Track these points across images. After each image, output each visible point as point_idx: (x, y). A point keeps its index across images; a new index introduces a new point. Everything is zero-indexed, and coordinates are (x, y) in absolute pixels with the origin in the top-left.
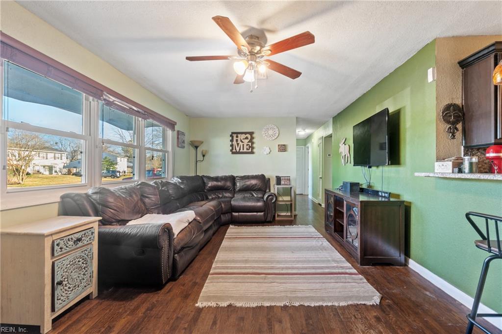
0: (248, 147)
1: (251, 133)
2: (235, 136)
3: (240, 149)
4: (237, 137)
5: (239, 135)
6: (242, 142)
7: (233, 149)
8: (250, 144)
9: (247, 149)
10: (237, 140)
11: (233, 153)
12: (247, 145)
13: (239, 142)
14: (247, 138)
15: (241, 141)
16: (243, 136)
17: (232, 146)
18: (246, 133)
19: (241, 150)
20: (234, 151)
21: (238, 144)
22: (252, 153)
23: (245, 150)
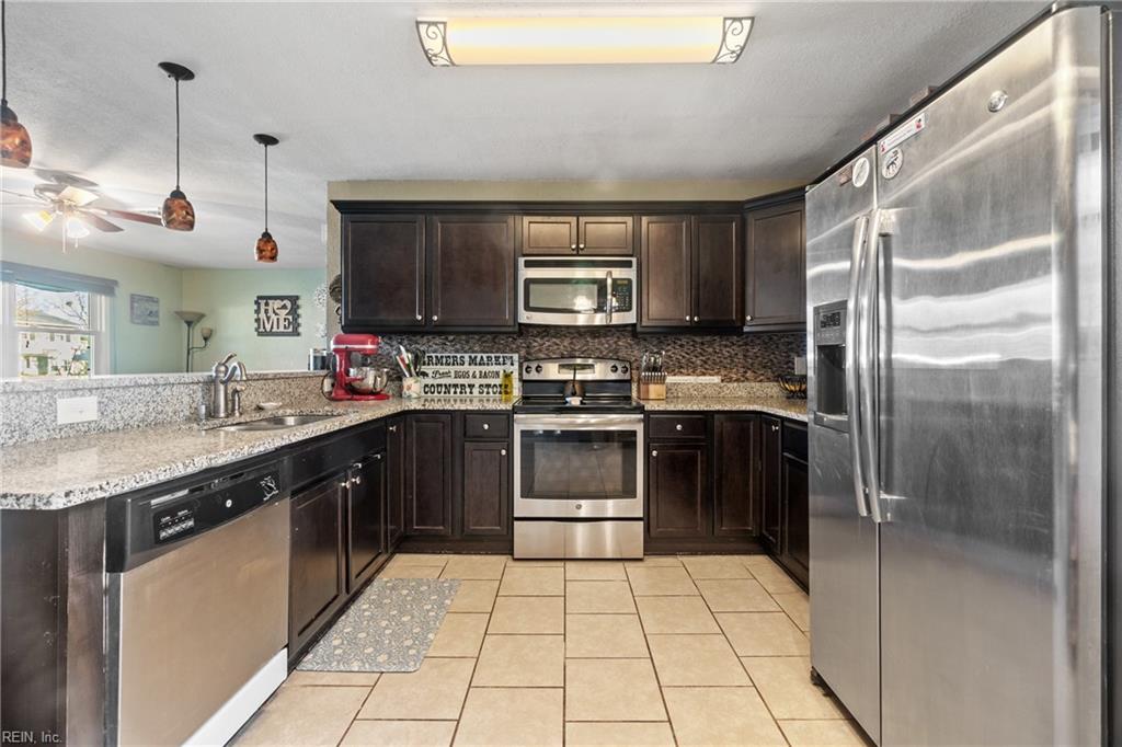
0: (286, 323)
1: (294, 299)
2: (263, 302)
3: (272, 327)
4: (267, 304)
5: (270, 302)
6: (276, 314)
7: (259, 327)
8: (290, 317)
9: (285, 327)
10: (266, 311)
11: (260, 334)
12: (285, 319)
13: (271, 313)
14: (284, 307)
15: (274, 312)
16: (278, 303)
17: (258, 320)
18: (282, 298)
19: (275, 330)
20: (262, 330)
21: (268, 318)
22: (296, 333)
23: (282, 329)
